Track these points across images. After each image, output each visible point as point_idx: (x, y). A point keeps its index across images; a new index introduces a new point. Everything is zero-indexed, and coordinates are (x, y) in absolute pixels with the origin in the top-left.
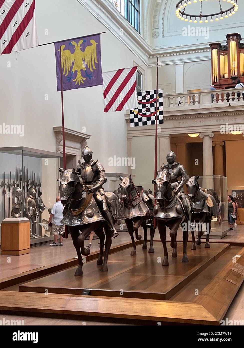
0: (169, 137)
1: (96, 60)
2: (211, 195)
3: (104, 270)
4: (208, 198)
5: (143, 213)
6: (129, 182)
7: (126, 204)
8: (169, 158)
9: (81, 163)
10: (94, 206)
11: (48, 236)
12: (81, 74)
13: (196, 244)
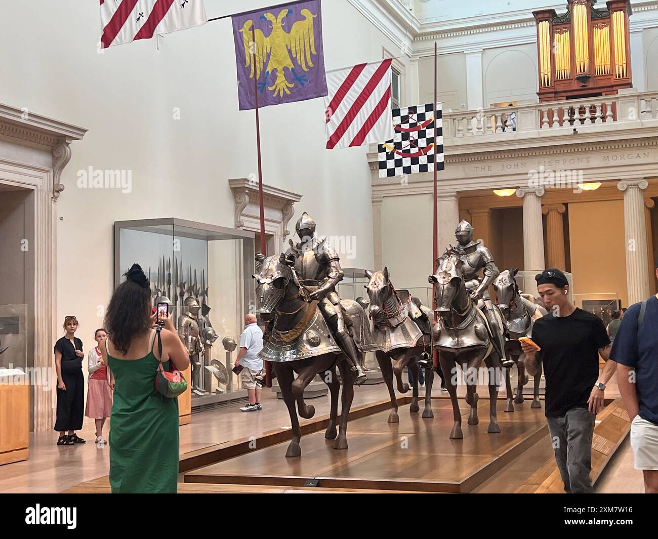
0: (455, 196)
1: (313, 48)
2: (541, 307)
3: (341, 447)
4: (536, 312)
5: (410, 340)
6: (384, 280)
7: (379, 323)
8: (461, 233)
9: (295, 244)
10: (320, 325)
11: (222, 392)
12: (284, 75)
13: (513, 403)
